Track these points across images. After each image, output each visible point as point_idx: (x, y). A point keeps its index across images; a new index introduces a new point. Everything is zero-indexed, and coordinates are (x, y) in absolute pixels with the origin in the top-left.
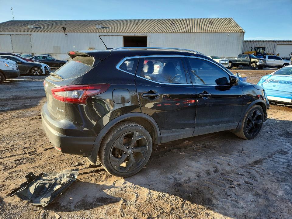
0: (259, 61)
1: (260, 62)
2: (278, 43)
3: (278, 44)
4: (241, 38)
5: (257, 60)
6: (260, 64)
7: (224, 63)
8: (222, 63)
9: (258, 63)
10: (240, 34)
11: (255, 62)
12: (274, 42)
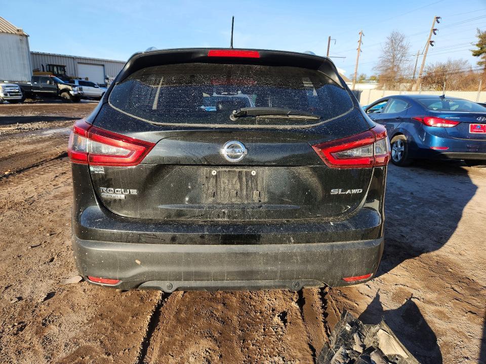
0: (73, 89)
1: (74, 91)
2: (77, 61)
3: (79, 63)
4: (24, 46)
5: (70, 87)
6: (76, 93)
7: (12, 91)
8: (10, 90)
9: (72, 92)
10: (19, 38)
11: (67, 90)
12: (72, 60)
